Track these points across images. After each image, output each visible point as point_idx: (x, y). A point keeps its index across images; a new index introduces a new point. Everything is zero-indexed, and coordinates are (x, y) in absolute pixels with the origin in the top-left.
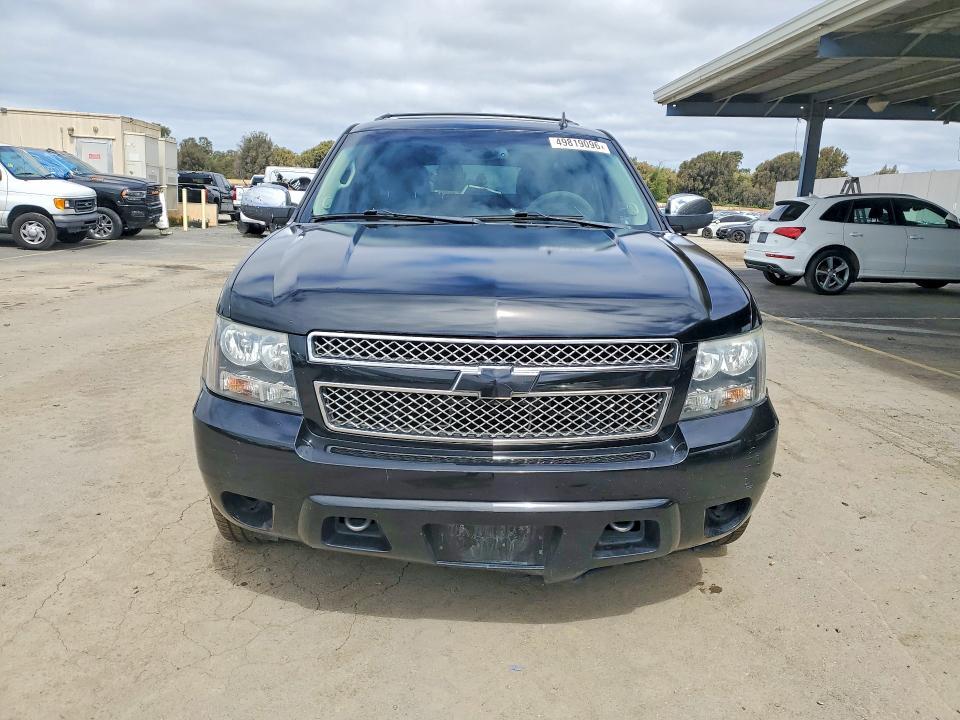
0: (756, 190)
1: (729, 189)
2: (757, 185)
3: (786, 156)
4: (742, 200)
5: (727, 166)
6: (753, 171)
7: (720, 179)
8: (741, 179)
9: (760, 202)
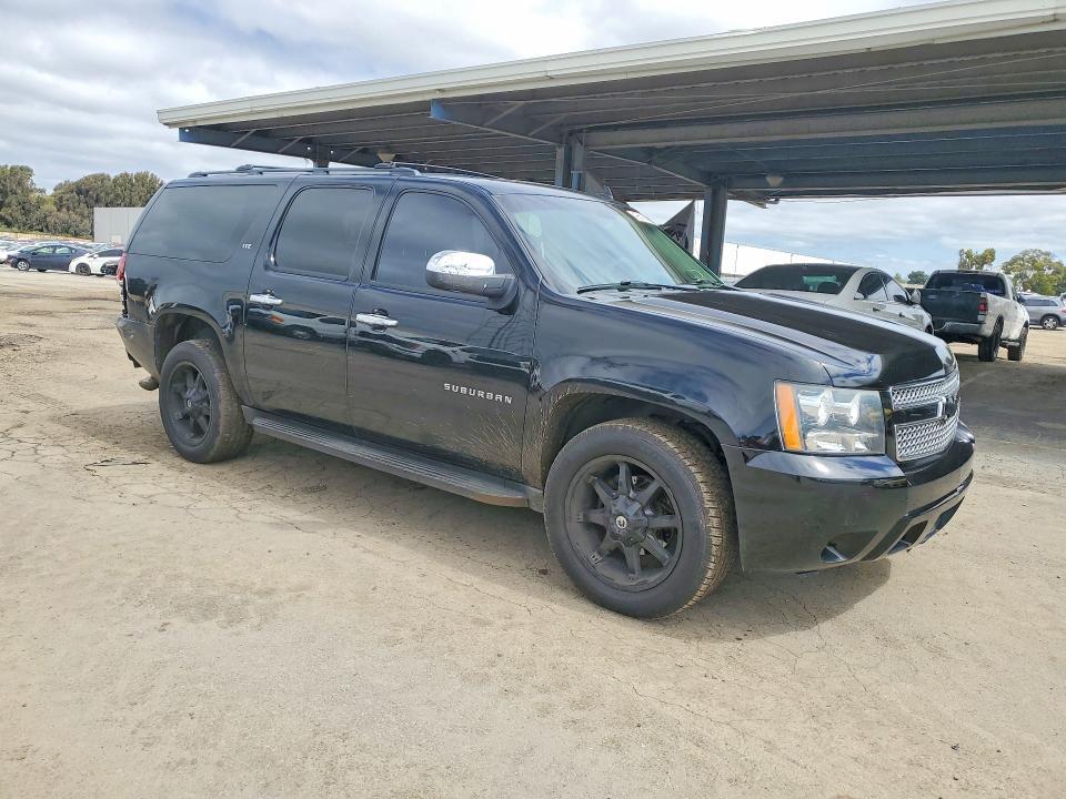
0: (63, 215)
1: (26, 212)
2: (64, 210)
3: (95, 177)
4: (47, 227)
5: (19, 184)
6: (50, 192)
7: (11, 198)
8: (41, 201)
9: (71, 230)
